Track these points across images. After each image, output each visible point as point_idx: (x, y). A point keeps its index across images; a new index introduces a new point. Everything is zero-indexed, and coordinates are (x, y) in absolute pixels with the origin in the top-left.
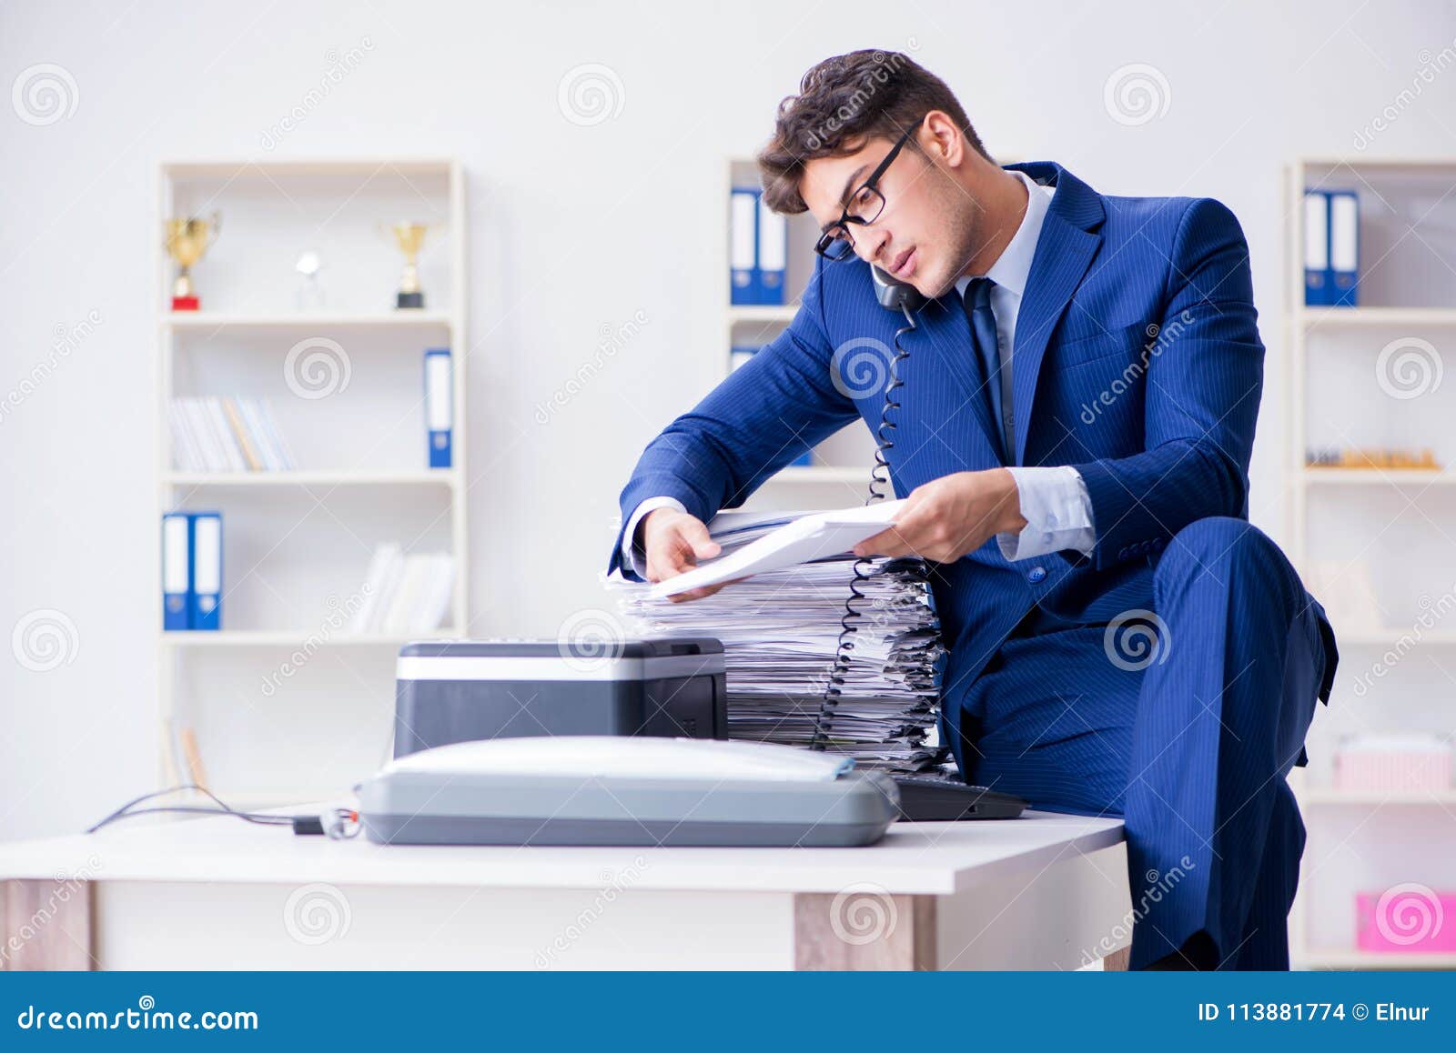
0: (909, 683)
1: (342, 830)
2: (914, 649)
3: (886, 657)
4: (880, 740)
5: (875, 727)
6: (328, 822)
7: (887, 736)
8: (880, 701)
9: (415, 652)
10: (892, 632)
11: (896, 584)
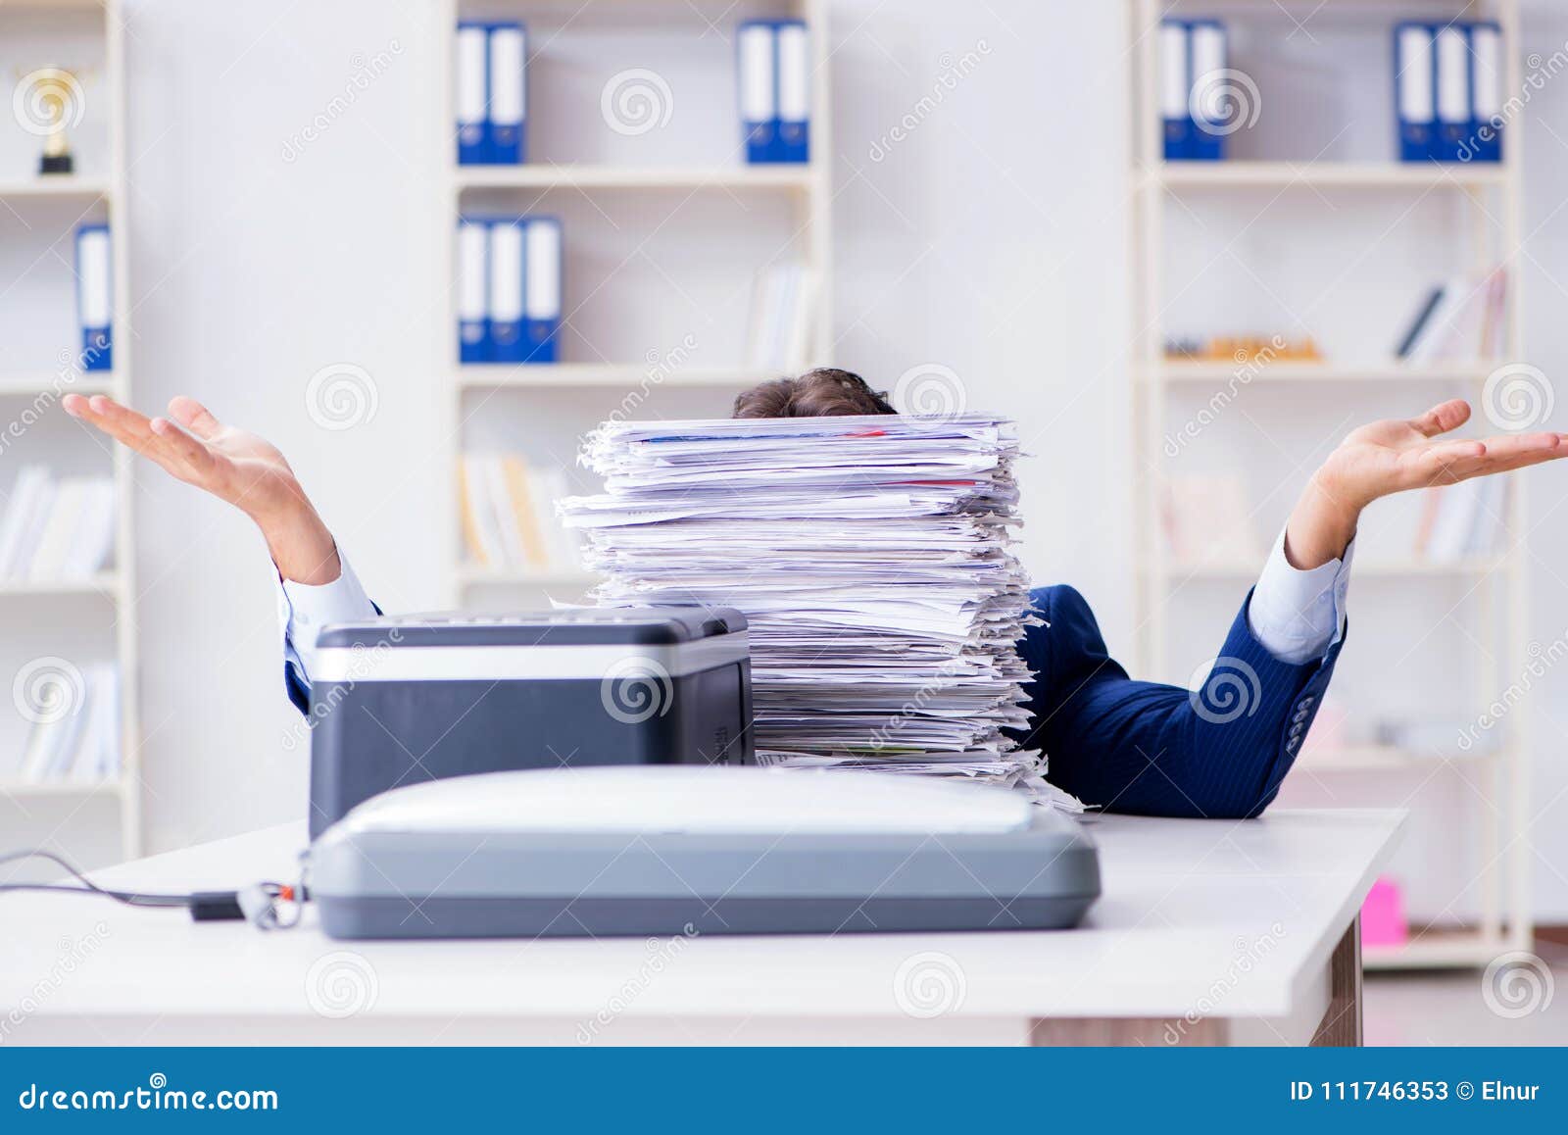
0: (999, 667)
1: (274, 916)
2: (1003, 621)
3: (966, 633)
4: (961, 748)
5: (953, 729)
6: (251, 902)
7: (969, 743)
8: (959, 693)
9: (339, 641)
10: (973, 595)
11: (977, 530)
